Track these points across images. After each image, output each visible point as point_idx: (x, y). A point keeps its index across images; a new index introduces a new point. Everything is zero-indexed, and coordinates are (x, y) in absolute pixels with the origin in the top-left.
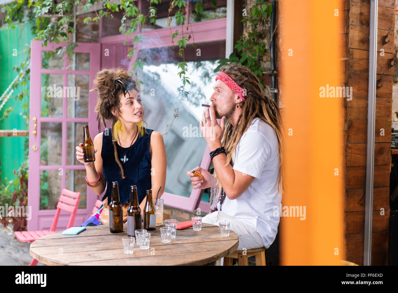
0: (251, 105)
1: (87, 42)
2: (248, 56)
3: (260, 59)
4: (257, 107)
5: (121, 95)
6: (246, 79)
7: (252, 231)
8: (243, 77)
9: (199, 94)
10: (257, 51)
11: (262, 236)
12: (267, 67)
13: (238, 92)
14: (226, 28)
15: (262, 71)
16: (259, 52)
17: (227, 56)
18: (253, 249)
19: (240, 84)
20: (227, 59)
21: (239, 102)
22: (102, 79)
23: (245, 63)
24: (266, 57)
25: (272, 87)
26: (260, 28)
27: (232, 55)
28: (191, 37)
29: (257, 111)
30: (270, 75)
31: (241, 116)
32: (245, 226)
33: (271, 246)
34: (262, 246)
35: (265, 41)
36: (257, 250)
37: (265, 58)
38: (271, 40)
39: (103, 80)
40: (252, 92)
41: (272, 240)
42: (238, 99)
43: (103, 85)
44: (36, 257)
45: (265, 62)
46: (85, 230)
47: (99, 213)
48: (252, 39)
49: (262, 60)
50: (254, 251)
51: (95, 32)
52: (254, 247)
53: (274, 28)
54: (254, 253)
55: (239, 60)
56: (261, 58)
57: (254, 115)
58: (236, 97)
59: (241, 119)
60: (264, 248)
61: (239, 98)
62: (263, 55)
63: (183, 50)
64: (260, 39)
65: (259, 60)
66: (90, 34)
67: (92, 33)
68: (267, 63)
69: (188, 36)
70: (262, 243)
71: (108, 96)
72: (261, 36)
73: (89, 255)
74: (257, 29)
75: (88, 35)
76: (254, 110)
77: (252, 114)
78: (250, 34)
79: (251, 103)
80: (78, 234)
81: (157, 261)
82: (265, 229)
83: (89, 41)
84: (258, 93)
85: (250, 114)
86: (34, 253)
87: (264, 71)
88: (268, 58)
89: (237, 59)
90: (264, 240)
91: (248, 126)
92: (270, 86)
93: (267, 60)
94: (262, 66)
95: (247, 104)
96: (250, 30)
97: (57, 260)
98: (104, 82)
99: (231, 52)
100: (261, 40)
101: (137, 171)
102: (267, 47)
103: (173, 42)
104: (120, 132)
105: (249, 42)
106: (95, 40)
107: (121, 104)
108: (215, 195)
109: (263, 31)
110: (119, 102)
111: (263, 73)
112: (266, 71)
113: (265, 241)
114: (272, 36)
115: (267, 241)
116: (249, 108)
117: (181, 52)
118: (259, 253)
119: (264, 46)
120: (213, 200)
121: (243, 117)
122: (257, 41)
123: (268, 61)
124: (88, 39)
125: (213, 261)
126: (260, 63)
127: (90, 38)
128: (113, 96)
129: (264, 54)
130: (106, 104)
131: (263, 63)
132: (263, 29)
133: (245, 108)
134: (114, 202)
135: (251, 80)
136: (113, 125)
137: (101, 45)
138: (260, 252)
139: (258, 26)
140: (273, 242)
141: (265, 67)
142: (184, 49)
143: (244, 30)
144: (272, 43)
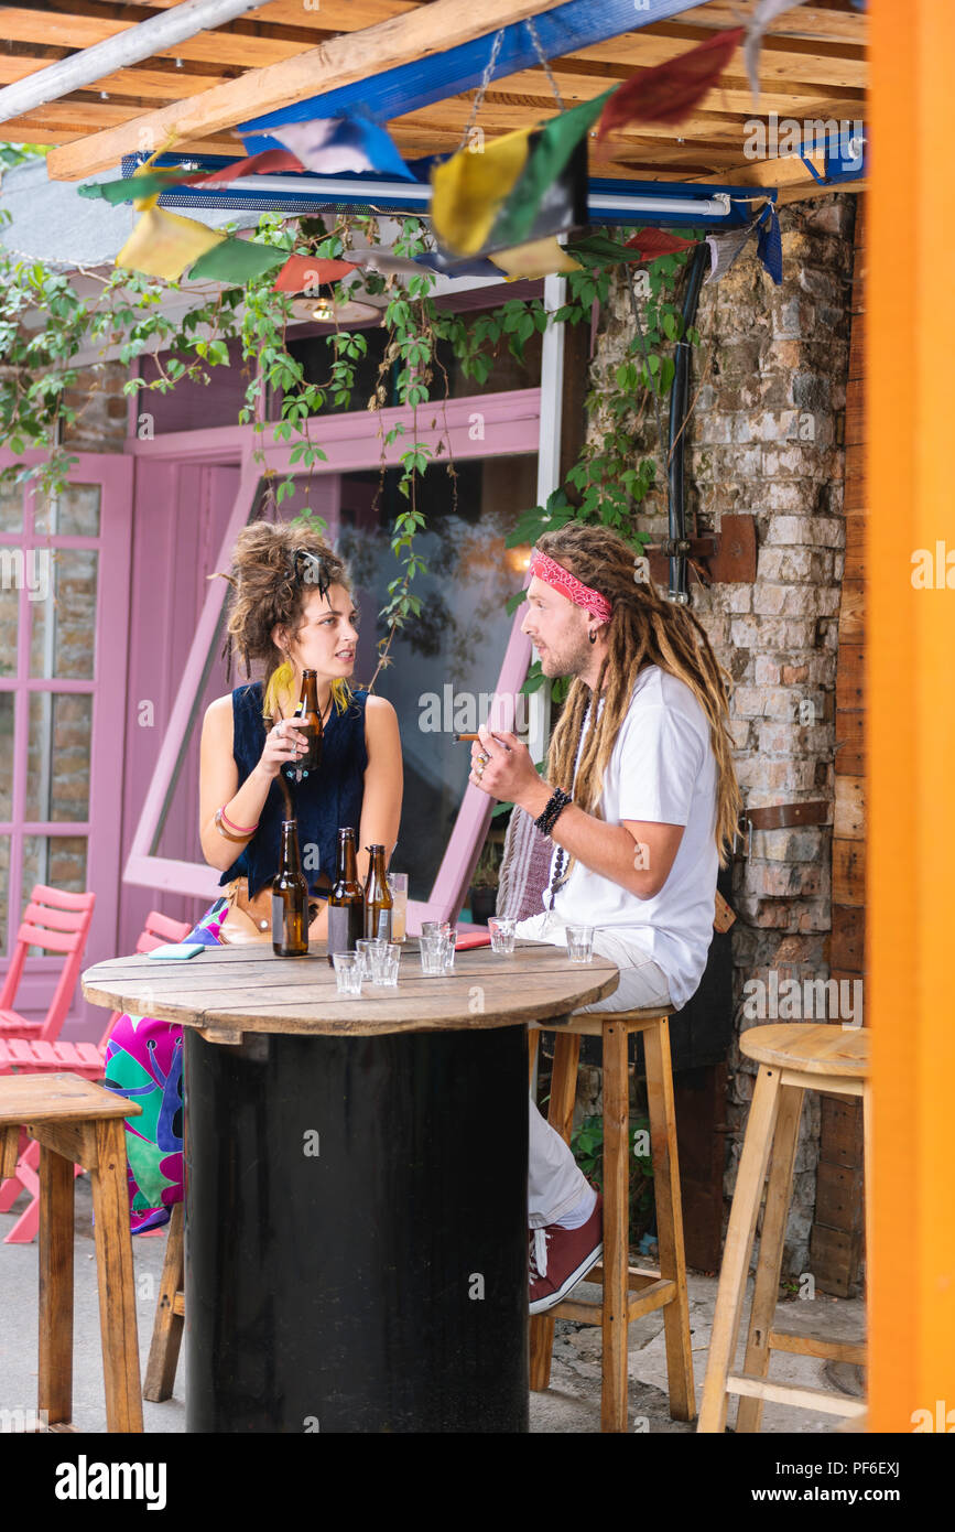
0: (628, 630)
1: (92, 451)
2: (601, 502)
3: (636, 508)
4: (644, 633)
5: (310, 596)
6: (602, 564)
7: (641, 961)
8: (594, 562)
9: (434, 616)
10: (629, 487)
11: (667, 974)
12: (655, 532)
13: (587, 603)
14: (538, 417)
15: (642, 544)
16: (634, 488)
17: (543, 500)
18: (643, 1009)
19: (588, 579)
20: (541, 508)
21: (595, 627)
22: (259, 545)
23: (592, 518)
24: (652, 503)
25: (671, 587)
26: (636, 423)
27: (555, 496)
28: (444, 448)
29: (644, 645)
30: (670, 555)
31: (605, 664)
32: (623, 947)
33: (689, 1004)
34: (667, 1003)
35: (652, 457)
36: (653, 1013)
37: (650, 507)
38: (672, 455)
39: (261, 548)
40: (624, 597)
41: (691, 987)
42: (590, 620)
43: (260, 561)
44: (110, 1001)
45: (651, 517)
46: (202, 951)
47: (217, 922)
48: (612, 451)
49: (641, 511)
50: (645, 1014)
51: (115, 422)
52: (645, 1004)
53: (679, 422)
54: (644, 1020)
55: (575, 513)
56: (637, 506)
57: (639, 658)
58: (586, 614)
59: (607, 673)
60: (670, 1007)
61: (592, 617)
62: (644, 498)
63: (413, 480)
64: (636, 453)
65: (633, 512)
66: (100, 427)
67: (107, 425)
68: (656, 520)
69: (437, 445)
70: (665, 993)
71: (275, 592)
72: (638, 445)
73: (249, 995)
74: (627, 424)
75: (94, 430)
76: (637, 641)
77: (633, 655)
78: (609, 439)
79: (627, 624)
80: (190, 958)
81: (428, 1006)
82: (677, 956)
83: (100, 448)
84: (640, 596)
85: (628, 656)
86: (102, 992)
87: (648, 543)
88: (659, 508)
89: (570, 510)
90: (672, 986)
91: (629, 689)
92: (666, 585)
93: (657, 512)
94: (642, 529)
95: (616, 629)
96: (609, 428)
97: (173, 1003)
98: (266, 554)
99: (554, 486)
100: (639, 455)
101: (335, 806)
102: (658, 476)
103: (383, 456)
104: (283, 694)
105: (605, 460)
106: (116, 444)
107: (306, 619)
108: (511, 888)
109: (645, 430)
110: (302, 611)
111: (647, 547)
112: (654, 543)
113: (675, 986)
114: (673, 444)
115: (679, 987)
116: (624, 639)
117: (406, 484)
118: (655, 1025)
119: (651, 473)
120: (505, 903)
121: (612, 665)
122: (627, 457)
123: (658, 516)
124: (95, 442)
125: (566, 1010)
126: (635, 520)
127: (101, 438)
128: (288, 594)
129: (649, 496)
130: (265, 613)
131: (647, 520)
132: (645, 425)
133: (612, 640)
134: (286, 873)
135: (618, 567)
136: (269, 673)
137: (135, 459)
138: (657, 1019)
139: (629, 416)
140: (693, 993)
141: (650, 531)
142: (416, 477)
143: (592, 425)
144: (673, 465)
